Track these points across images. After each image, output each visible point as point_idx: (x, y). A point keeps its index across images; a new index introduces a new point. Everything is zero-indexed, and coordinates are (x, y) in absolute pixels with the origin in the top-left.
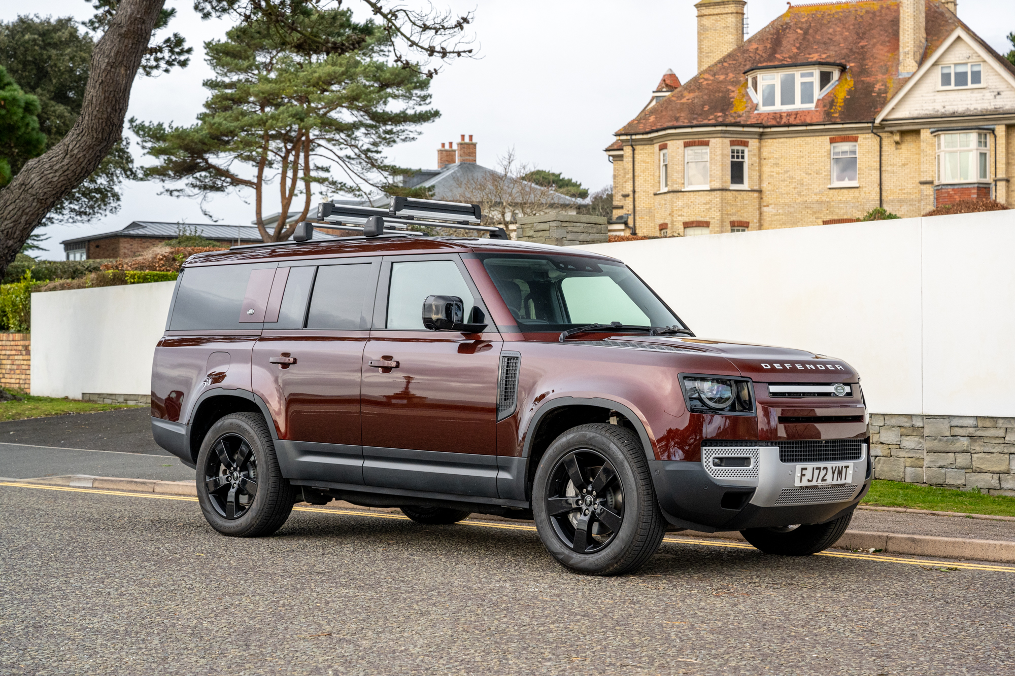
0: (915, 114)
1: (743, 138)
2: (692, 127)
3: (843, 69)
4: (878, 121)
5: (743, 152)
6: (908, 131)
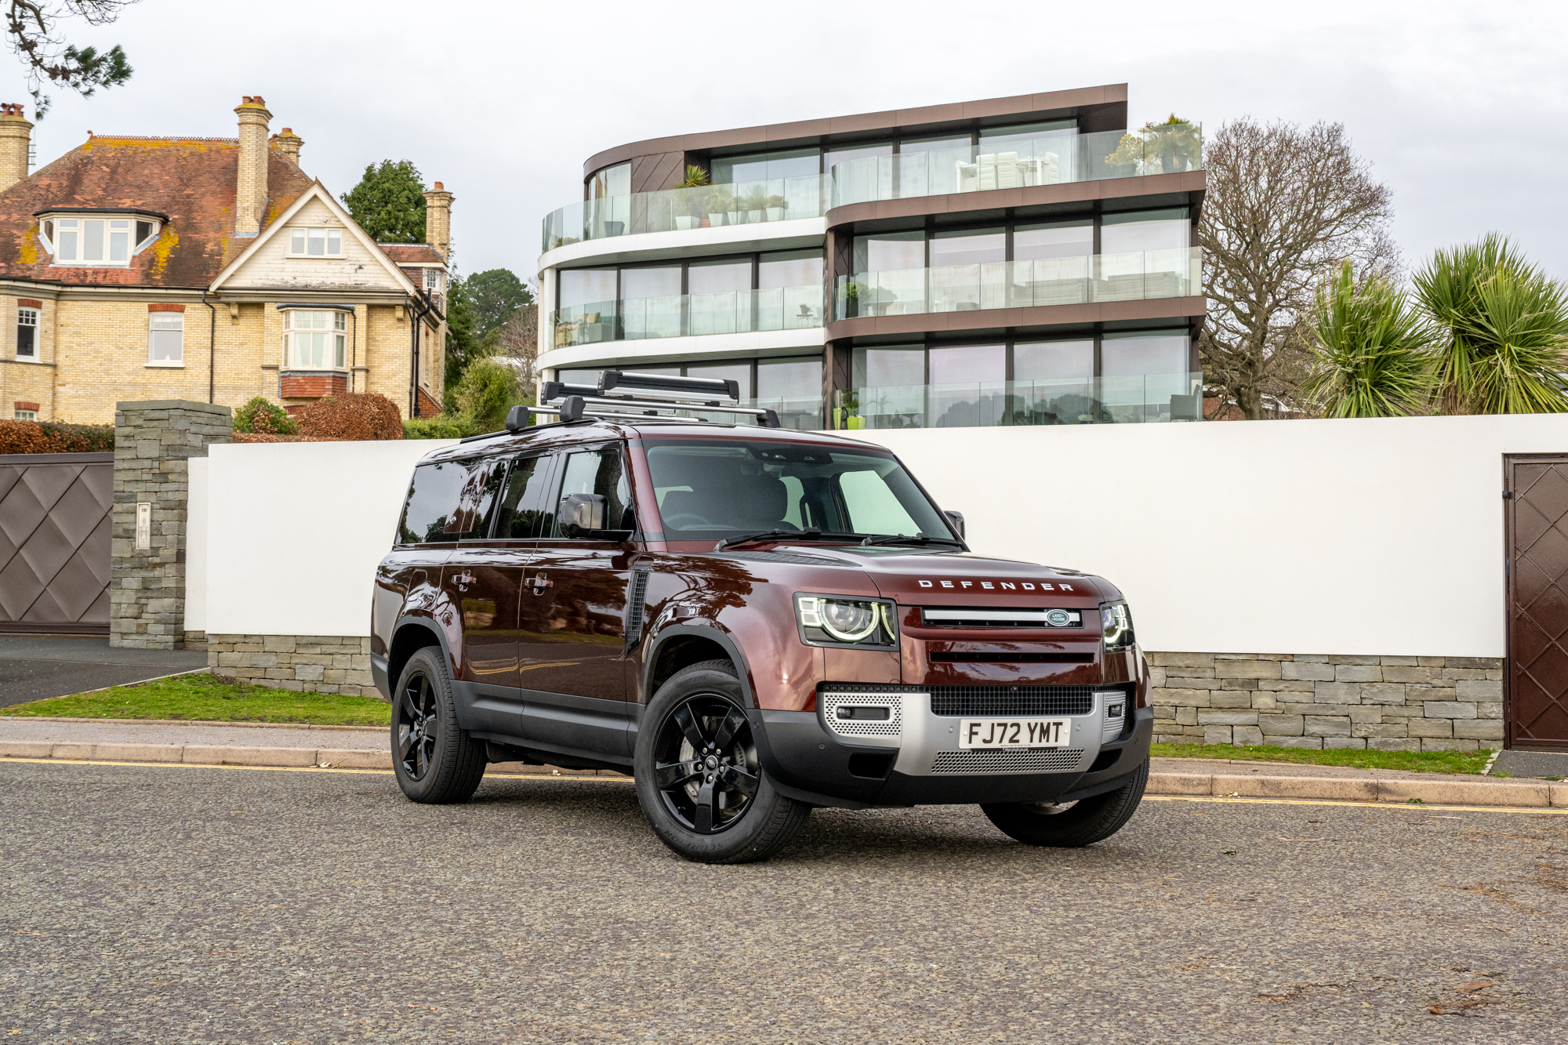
0: (259, 284)
1: (35, 297)
3: (165, 222)
4: (213, 289)
5: (34, 315)
6: (250, 303)
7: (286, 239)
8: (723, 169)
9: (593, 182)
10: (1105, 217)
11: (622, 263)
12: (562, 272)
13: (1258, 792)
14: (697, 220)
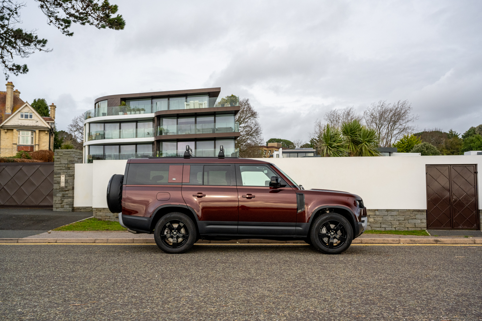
4: (1, 125)
6: (10, 129)
7: (19, 115)
8: (128, 102)
9: (97, 104)
10: (216, 115)
11: (105, 122)
12: (91, 124)
13: (410, 242)
14: (124, 113)
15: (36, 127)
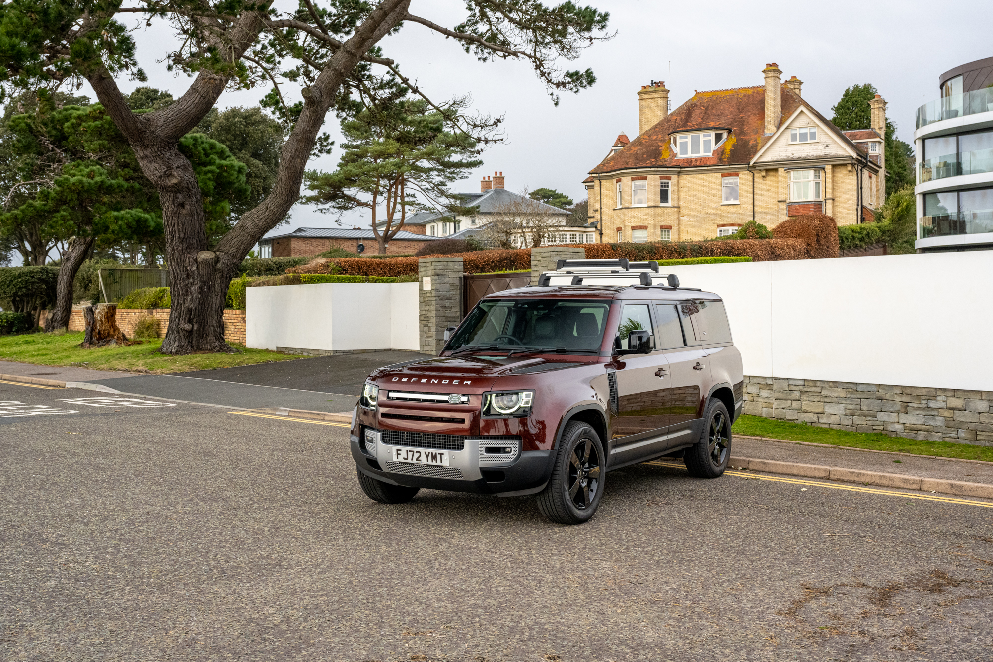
0: (775, 159)
1: (668, 175)
2: (636, 168)
3: (730, 131)
4: (751, 163)
5: (668, 183)
6: (771, 169)
7: (788, 135)
9: (945, 88)
11: (958, 133)
12: (926, 141)
15: (826, 159)
